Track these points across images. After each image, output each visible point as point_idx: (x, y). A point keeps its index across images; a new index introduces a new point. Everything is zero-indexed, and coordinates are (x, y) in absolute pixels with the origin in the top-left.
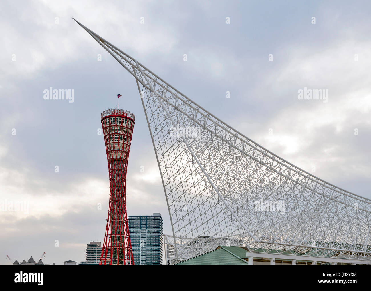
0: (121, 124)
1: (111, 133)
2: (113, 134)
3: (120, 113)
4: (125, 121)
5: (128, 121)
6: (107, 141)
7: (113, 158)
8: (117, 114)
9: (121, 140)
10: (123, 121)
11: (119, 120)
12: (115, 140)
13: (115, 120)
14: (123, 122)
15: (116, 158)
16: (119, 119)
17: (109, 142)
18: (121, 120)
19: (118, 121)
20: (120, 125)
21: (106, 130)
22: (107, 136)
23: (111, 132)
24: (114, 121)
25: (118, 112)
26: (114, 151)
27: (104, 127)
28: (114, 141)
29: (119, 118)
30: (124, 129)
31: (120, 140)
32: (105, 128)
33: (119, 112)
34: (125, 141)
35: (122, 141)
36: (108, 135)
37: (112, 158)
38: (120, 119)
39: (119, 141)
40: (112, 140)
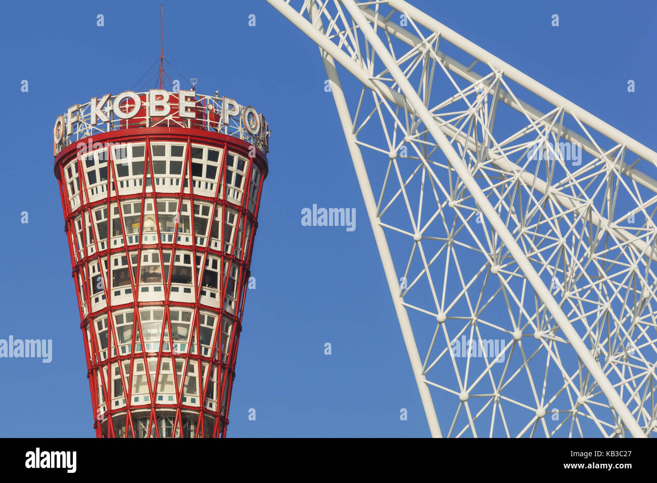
0: (185, 184)
1: (120, 245)
2: (134, 248)
3: (174, 110)
4: (204, 161)
5: (228, 161)
6: (93, 297)
7: (128, 408)
8: (153, 119)
9: (181, 287)
10: (195, 160)
11: (168, 158)
12: (145, 290)
13: (142, 159)
14: (196, 170)
15: (153, 405)
16: (168, 151)
17: (102, 304)
18: (182, 159)
19: (161, 168)
20: (177, 189)
21: (88, 224)
22: (94, 263)
23: (119, 239)
24: (137, 168)
25: (160, 108)
26: (140, 361)
27: (75, 204)
28: (136, 296)
29: (168, 145)
30: (200, 215)
31: (174, 285)
32: (82, 210)
33: (167, 108)
34: (208, 290)
35: (187, 291)
36: (98, 255)
37: (122, 405)
38: (176, 151)
39: (167, 294)
40: (122, 289)
